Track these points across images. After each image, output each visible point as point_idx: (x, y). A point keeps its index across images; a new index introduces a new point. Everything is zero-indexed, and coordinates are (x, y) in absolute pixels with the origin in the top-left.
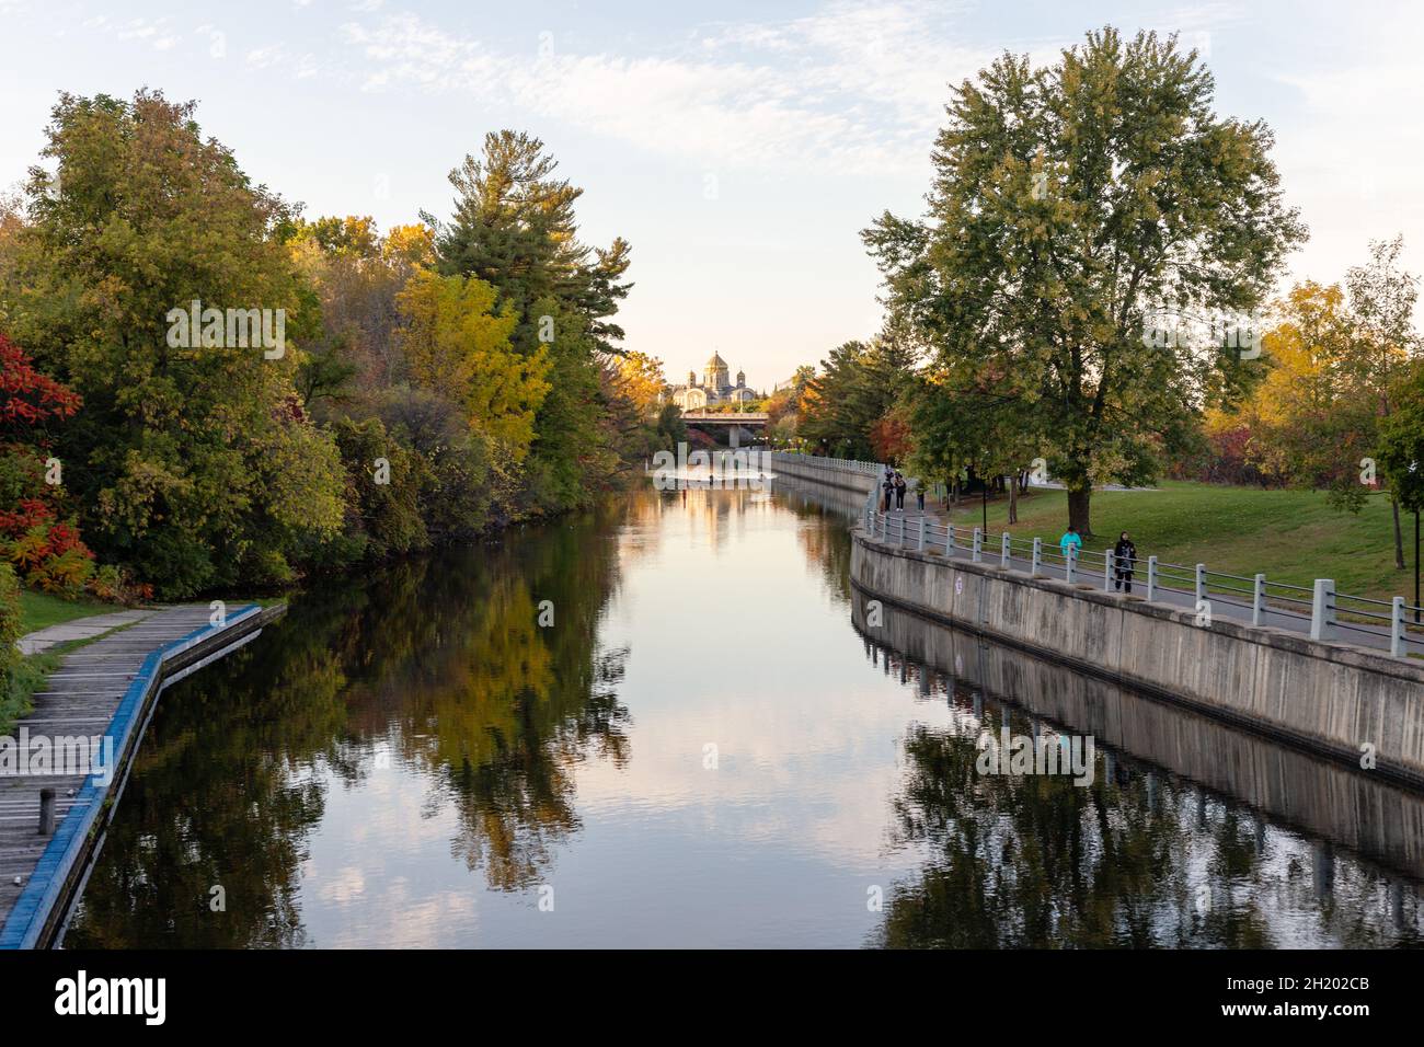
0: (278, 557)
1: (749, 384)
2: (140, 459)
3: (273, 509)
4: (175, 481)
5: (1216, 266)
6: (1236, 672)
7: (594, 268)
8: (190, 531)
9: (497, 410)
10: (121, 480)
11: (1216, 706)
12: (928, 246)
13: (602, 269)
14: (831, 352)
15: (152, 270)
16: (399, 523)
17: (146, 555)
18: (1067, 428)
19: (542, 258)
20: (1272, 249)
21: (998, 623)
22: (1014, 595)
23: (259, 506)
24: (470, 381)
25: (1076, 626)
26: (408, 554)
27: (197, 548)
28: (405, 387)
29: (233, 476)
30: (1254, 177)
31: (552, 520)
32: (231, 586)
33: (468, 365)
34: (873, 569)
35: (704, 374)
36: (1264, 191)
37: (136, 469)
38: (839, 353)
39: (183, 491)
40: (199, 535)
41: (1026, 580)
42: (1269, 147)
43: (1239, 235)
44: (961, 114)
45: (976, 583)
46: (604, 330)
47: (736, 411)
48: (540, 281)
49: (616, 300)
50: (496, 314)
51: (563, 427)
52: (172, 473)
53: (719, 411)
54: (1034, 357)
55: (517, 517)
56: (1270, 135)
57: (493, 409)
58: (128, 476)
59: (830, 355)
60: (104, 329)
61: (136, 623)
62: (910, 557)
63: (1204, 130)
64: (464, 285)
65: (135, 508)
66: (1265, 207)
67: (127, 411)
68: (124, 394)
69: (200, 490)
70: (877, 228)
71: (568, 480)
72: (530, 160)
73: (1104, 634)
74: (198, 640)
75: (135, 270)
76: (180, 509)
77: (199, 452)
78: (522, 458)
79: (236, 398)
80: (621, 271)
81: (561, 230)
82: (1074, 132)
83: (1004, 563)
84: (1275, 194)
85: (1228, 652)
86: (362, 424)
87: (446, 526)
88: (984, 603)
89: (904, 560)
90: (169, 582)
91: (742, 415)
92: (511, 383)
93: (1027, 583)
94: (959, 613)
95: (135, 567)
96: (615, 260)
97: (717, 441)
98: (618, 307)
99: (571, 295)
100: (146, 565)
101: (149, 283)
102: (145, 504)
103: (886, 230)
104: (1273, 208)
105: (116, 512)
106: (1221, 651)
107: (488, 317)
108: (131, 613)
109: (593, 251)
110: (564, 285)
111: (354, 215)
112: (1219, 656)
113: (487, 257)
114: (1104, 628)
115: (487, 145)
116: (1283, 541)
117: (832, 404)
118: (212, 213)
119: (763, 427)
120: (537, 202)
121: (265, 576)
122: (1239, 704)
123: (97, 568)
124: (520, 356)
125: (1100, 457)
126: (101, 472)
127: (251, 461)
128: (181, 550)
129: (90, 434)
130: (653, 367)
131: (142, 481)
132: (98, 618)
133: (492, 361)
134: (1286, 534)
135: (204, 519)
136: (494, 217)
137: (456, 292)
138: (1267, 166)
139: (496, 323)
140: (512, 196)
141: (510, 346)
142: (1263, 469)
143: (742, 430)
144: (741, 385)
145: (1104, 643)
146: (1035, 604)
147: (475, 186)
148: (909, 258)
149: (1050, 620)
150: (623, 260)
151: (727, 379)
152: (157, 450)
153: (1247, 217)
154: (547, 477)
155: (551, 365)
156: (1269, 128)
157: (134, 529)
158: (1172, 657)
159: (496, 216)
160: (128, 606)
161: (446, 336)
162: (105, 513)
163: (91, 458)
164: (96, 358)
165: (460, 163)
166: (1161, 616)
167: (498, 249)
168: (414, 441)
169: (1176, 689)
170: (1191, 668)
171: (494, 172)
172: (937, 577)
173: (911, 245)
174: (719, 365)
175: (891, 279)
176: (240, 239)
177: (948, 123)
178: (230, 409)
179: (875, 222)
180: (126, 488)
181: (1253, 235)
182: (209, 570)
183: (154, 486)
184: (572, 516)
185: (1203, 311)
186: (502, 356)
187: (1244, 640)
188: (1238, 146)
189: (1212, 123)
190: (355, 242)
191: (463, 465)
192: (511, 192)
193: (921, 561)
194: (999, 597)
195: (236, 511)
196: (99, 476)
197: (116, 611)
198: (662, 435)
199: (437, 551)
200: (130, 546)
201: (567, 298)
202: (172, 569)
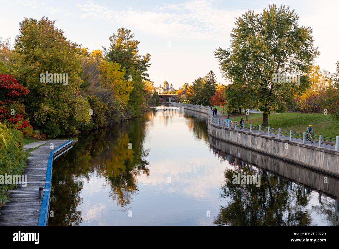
0: (75, 128)
1: (173, 87)
2: (44, 105)
3: (74, 117)
4: (52, 110)
5: (299, 61)
6: (315, 158)
7: (142, 60)
8: (55, 123)
9: (121, 93)
10: (39, 110)
11: (309, 166)
12: (230, 56)
13: (144, 61)
14: (195, 80)
15: (47, 60)
16: (101, 120)
17: (45, 128)
18: (264, 99)
19: (131, 58)
20: (311, 57)
21: (250, 145)
22: (254, 139)
23: (71, 116)
24: (115, 86)
25: (271, 146)
26: (103, 127)
27: (57, 126)
28: (100, 88)
29: (65, 109)
30: (307, 40)
31: (133, 119)
32: (64, 135)
33: (114, 82)
34: (216, 132)
35: (163, 85)
36: (309, 43)
37: (43, 107)
38: (197, 80)
39: (54, 113)
40: (57, 123)
41: (258, 135)
42: (311, 33)
43: (304, 54)
44: (238, 25)
45: (244, 135)
46: (144, 75)
47: (171, 94)
48: (130, 63)
49: (147, 68)
50: (121, 71)
51: (136, 97)
52: (51, 108)
53: (167, 93)
54: (257, 82)
55: (126, 119)
56: (312, 30)
57: (120, 93)
58: (41, 109)
59: (195, 81)
60: (35, 74)
61: (45, 144)
62: (226, 129)
63: (296, 29)
64: (113, 64)
65: (43, 117)
66: (309, 47)
67: (41, 93)
68: (40, 89)
69: (58, 112)
70: (217, 51)
71: (137, 110)
72: (128, 35)
73: (279, 148)
74: (61, 148)
75: (43, 60)
76: (53, 117)
77: (57, 103)
78: (127, 105)
79: (66, 90)
80: (148, 61)
81: (135, 51)
82: (266, 29)
83: (251, 131)
84: (312, 44)
85: (313, 153)
86: (92, 97)
87: (110, 121)
88: (246, 140)
89: (224, 130)
90: (50, 134)
91: (172, 95)
92: (124, 87)
93: (258, 136)
94: (239, 143)
95: (42, 131)
96: (147, 58)
97: (166, 100)
98: (148, 69)
99: (137, 66)
100: (45, 130)
101: (46, 63)
102: (45, 116)
103: (219, 52)
104: (312, 47)
105: (38, 118)
106: (311, 153)
107: (119, 72)
108: (42, 142)
109: (142, 56)
110: (135, 64)
111: (84, 47)
112: (310, 154)
113: (118, 57)
114: (279, 147)
115: (118, 31)
116: (316, 126)
117: (195, 92)
118: (61, 46)
119: (177, 97)
120: (129, 44)
121: (71, 133)
122: (316, 166)
123: (34, 131)
124: (126, 81)
125: (272, 106)
126: (34, 108)
127: (69, 105)
128: (53, 127)
129: (32, 99)
130: (152, 83)
131: (44, 110)
132: (35, 143)
133: (120, 82)
134: (317, 124)
135: (58, 119)
136: (119, 48)
137: (112, 65)
138: (311, 38)
139: (121, 73)
140: (124, 43)
141: (124, 78)
142: (301, 108)
143: (172, 98)
144: (171, 87)
145: (279, 151)
146: (260, 141)
147: (115, 41)
148: (225, 58)
149: (264, 145)
150: (149, 58)
151: (168, 86)
152: (48, 103)
153: (305, 49)
154: (132, 109)
155: (133, 83)
156: (311, 28)
157: (42, 122)
158: (297, 154)
159: (120, 48)
160: (41, 140)
161: (109, 76)
162: (36, 117)
163: (32, 105)
164: (34, 81)
165: (112, 35)
166: (295, 144)
167: (121, 56)
168: (103, 101)
169: (298, 162)
170: (303, 157)
171: (119, 37)
172: (233, 134)
173: (225, 55)
174: (166, 83)
175: (221, 63)
176: (68, 53)
177: (235, 27)
178: (65, 93)
179: (217, 50)
180: (41, 112)
181: (307, 53)
182: (59, 131)
183: (47, 111)
184: (138, 118)
185: (296, 71)
186: (122, 81)
187: (317, 150)
188: (305, 33)
189: (297, 27)
190: (84, 54)
191: (115, 106)
192: (123, 42)
193: (229, 130)
194: (250, 139)
195: (66, 117)
196: (34, 109)
197: (39, 141)
198: (153, 99)
199: (109, 126)
200: (41, 126)
201: (136, 67)
202: (51, 131)
